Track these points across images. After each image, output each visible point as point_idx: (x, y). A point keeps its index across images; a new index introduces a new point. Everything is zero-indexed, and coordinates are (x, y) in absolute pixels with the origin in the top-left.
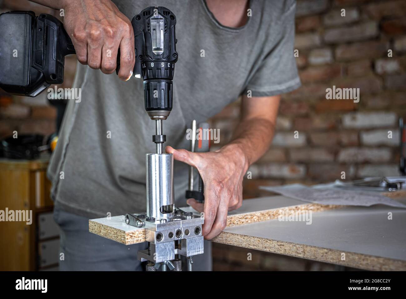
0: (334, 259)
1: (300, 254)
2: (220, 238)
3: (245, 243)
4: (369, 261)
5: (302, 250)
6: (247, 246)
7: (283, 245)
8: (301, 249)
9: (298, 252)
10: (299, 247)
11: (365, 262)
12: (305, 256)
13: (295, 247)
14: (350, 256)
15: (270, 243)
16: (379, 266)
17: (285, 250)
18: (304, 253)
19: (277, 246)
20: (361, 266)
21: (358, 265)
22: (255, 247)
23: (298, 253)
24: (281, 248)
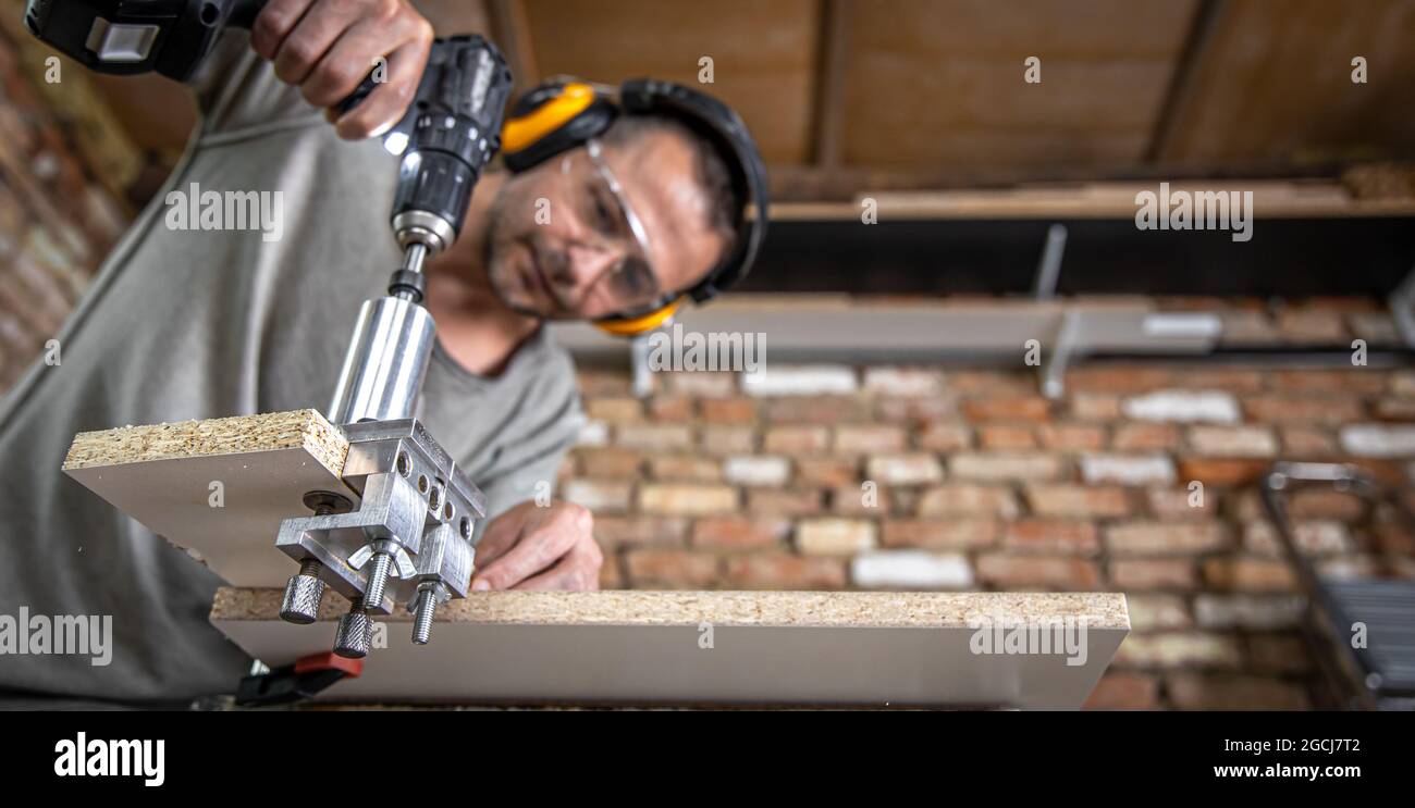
0: (842, 616)
1: (746, 616)
2: (477, 608)
3: (568, 612)
4: (933, 607)
5: (754, 607)
6: (574, 620)
7: (696, 601)
8: (750, 603)
9: (739, 611)
10: (744, 600)
11: (921, 612)
12: (761, 621)
13: (731, 602)
14: (883, 602)
15: (654, 602)
16: (958, 613)
17: (701, 612)
18: (759, 611)
19: (677, 607)
20: (913, 620)
21: (906, 619)
22: (603, 618)
23: (740, 615)
24: (687, 609)
